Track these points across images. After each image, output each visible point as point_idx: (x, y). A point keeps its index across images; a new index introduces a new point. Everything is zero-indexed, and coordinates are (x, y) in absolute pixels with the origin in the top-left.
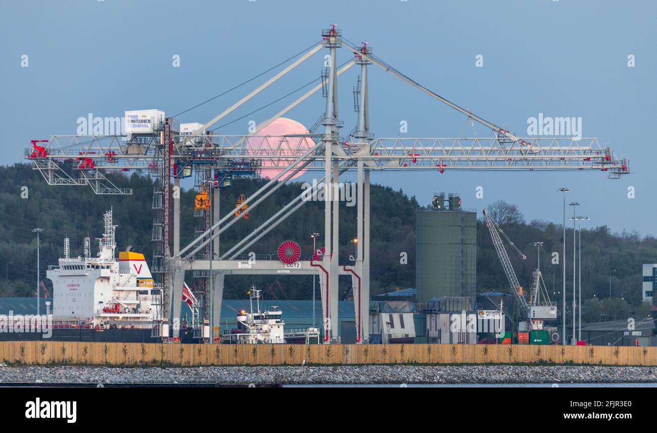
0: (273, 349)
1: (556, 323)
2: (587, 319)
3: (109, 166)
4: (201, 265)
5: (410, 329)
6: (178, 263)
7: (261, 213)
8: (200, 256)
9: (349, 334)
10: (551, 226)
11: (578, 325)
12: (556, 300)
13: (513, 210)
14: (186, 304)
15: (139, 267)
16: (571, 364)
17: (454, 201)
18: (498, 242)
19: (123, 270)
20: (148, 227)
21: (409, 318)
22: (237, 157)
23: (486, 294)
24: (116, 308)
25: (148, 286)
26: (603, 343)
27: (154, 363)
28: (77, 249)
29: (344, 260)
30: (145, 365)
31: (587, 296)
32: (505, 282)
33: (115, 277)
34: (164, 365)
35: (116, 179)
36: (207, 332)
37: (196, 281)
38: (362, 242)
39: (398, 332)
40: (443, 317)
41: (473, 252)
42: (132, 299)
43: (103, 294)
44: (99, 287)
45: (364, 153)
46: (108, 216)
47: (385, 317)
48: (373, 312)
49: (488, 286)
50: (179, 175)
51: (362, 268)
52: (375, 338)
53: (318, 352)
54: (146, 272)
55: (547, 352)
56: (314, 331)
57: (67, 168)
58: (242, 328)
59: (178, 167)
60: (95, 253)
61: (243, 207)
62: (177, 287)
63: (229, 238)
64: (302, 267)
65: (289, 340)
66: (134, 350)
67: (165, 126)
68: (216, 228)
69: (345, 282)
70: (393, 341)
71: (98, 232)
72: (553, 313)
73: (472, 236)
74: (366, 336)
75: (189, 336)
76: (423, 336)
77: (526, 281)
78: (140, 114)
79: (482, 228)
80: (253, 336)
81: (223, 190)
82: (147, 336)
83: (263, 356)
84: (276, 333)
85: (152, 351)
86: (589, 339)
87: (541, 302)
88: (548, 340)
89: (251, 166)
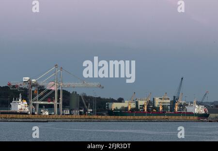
0: (47, 116)
1: (92, 112)
2: (97, 111)
3: (20, 86)
4: (35, 102)
5: (69, 113)
6: (31, 102)
7: (45, 94)
8: (35, 101)
9: (59, 113)
10: (91, 97)
11: (95, 112)
12: (92, 108)
13: (85, 94)
14: (33, 109)
15: (25, 102)
16: (94, 119)
17: (76, 92)
18: (83, 99)
19: (23, 103)
20: (27, 96)
21: (68, 111)
22: (41, 85)
23: (81, 107)
24: (21, 109)
25: (27, 106)
26: (100, 115)
27: (27, 118)
28: (15, 100)
29: (58, 102)
30: (26, 118)
31: (97, 108)
32: (84, 106)
33: (21, 104)
34: (29, 118)
35: (22, 88)
36: (36, 113)
37: (34, 105)
38: (61, 99)
39: (67, 113)
40: (74, 111)
41: (79, 101)
42: (24, 108)
43: (19, 107)
44: (19, 106)
45: (61, 84)
46: (20, 94)
47: (65, 111)
48: (63, 110)
49: (81, 106)
50: (32, 88)
51: (61, 103)
52: (63, 114)
53: (54, 116)
54: (26, 103)
55: (91, 117)
56: (53, 113)
57: (14, 86)
58: (42, 112)
59: (32, 86)
60: (18, 100)
61: (42, 93)
62: (31, 106)
63: (40, 98)
64: (51, 103)
65: (49, 114)
66: (24, 116)
67: (29, 80)
68: (38, 96)
69: (58, 105)
70: (66, 115)
71: (19, 97)
72: (92, 110)
73: (79, 98)
74: (62, 113)
75: (33, 114)
76: (71, 114)
77: (87, 105)
78: (26, 78)
79: (80, 97)
80: (43, 114)
81: (39, 90)
82: (26, 114)
83: (45, 117)
84: (47, 113)
85: (27, 116)
86: (97, 115)
87: (90, 109)
88: (90, 114)
89: (43, 86)
